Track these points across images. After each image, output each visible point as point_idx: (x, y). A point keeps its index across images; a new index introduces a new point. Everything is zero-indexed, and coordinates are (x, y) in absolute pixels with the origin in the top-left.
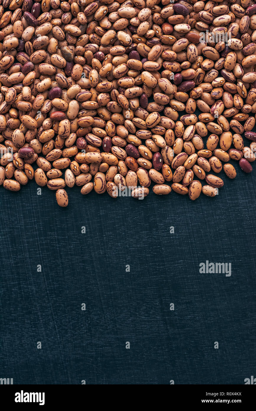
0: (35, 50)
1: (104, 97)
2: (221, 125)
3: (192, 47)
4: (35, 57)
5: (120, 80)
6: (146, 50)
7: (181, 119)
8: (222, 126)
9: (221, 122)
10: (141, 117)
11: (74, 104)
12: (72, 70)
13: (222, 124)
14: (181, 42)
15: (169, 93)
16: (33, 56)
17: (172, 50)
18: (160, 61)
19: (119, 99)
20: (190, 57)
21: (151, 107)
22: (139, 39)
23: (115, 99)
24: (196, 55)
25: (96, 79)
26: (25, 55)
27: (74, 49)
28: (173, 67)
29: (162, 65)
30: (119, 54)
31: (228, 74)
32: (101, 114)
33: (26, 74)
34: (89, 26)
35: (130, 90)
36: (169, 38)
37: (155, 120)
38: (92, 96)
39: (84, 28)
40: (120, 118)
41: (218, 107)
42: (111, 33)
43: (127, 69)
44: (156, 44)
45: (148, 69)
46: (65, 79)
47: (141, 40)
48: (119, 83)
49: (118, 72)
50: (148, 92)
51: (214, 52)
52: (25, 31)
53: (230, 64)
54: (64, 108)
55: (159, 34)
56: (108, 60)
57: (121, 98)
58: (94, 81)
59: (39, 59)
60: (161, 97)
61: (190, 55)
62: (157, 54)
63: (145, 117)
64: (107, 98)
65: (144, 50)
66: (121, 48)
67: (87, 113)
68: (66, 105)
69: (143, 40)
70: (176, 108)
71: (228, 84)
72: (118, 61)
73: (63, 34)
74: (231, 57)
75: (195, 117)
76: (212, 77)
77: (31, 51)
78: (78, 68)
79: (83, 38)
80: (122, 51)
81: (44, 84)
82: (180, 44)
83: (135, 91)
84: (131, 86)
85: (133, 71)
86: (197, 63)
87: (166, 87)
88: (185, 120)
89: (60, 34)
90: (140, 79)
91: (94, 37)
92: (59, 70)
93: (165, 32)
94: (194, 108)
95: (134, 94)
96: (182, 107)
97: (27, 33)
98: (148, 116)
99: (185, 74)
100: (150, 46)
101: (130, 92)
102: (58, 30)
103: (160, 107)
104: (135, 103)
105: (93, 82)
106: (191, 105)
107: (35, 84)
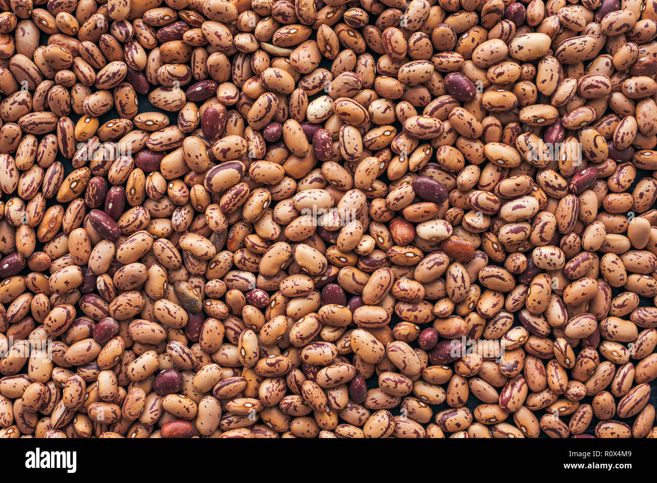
0: (119, 291)
1: (273, 390)
2: (523, 428)
3: (457, 270)
4: (119, 309)
5: (305, 352)
6: (357, 282)
7: (437, 421)
8: (525, 431)
9: (521, 423)
10: (354, 424)
11: (209, 405)
12: (200, 331)
13: (525, 427)
14: (432, 263)
15: (412, 375)
16: (115, 307)
17: (413, 279)
18: (389, 302)
19: (304, 393)
20: (453, 294)
21: (374, 401)
22: (342, 259)
23: (297, 390)
24: (465, 288)
25: (254, 352)
26: (99, 301)
27: (202, 285)
28: (418, 316)
29: (394, 309)
30: (301, 294)
31: (535, 323)
32: (269, 422)
33: (103, 344)
34: (231, 235)
35: (328, 372)
36: (408, 254)
37: (384, 430)
38: (247, 386)
39: (222, 240)
40: (309, 428)
41: (515, 393)
42: (280, 250)
43: (319, 326)
44: (379, 266)
45: (363, 325)
46: (188, 355)
47: (347, 260)
48: (304, 358)
49: (301, 335)
50: (365, 371)
51: (503, 279)
52: (95, 254)
53: (539, 303)
54: (190, 414)
55: (384, 245)
56: (279, 306)
57: (310, 393)
58: (250, 358)
59: (128, 314)
60: (394, 383)
61: (454, 290)
62: (383, 291)
63: (363, 422)
64: (279, 391)
65: (354, 283)
66: (304, 282)
67: (238, 422)
68: (193, 410)
69: (351, 259)
70: (427, 400)
71: (534, 342)
72: (299, 310)
73: (176, 258)
74: (540, 287)
75: (467, 416)
76: (501, 329)
77: (111, 295)
78: (214, 329)
79: (220, 262)
80: (307, 290)
81: (144, 367)
82: (432, 267)
83: (340, 375)
84: (330, 364)
85: (332, 330)
86: (468, 302)
87: (404, 362)
88: (447, 423)
89: (170, 258)
90: (347, 345)
91: (245, 259)
92: (173, 334)
93: (398, 241)
94: (465, 396)
95: (337, 382)
96: (439, 397)
97: (100, 257)
98: (368, 419)
99: (444, 329)
100: (366, 270)
101: (328, 377)
102: (165, 248)
103: (393, 401)
104: (340, 397)
105: (247, 359)
106: (458, 393)
107: (123, 363)
